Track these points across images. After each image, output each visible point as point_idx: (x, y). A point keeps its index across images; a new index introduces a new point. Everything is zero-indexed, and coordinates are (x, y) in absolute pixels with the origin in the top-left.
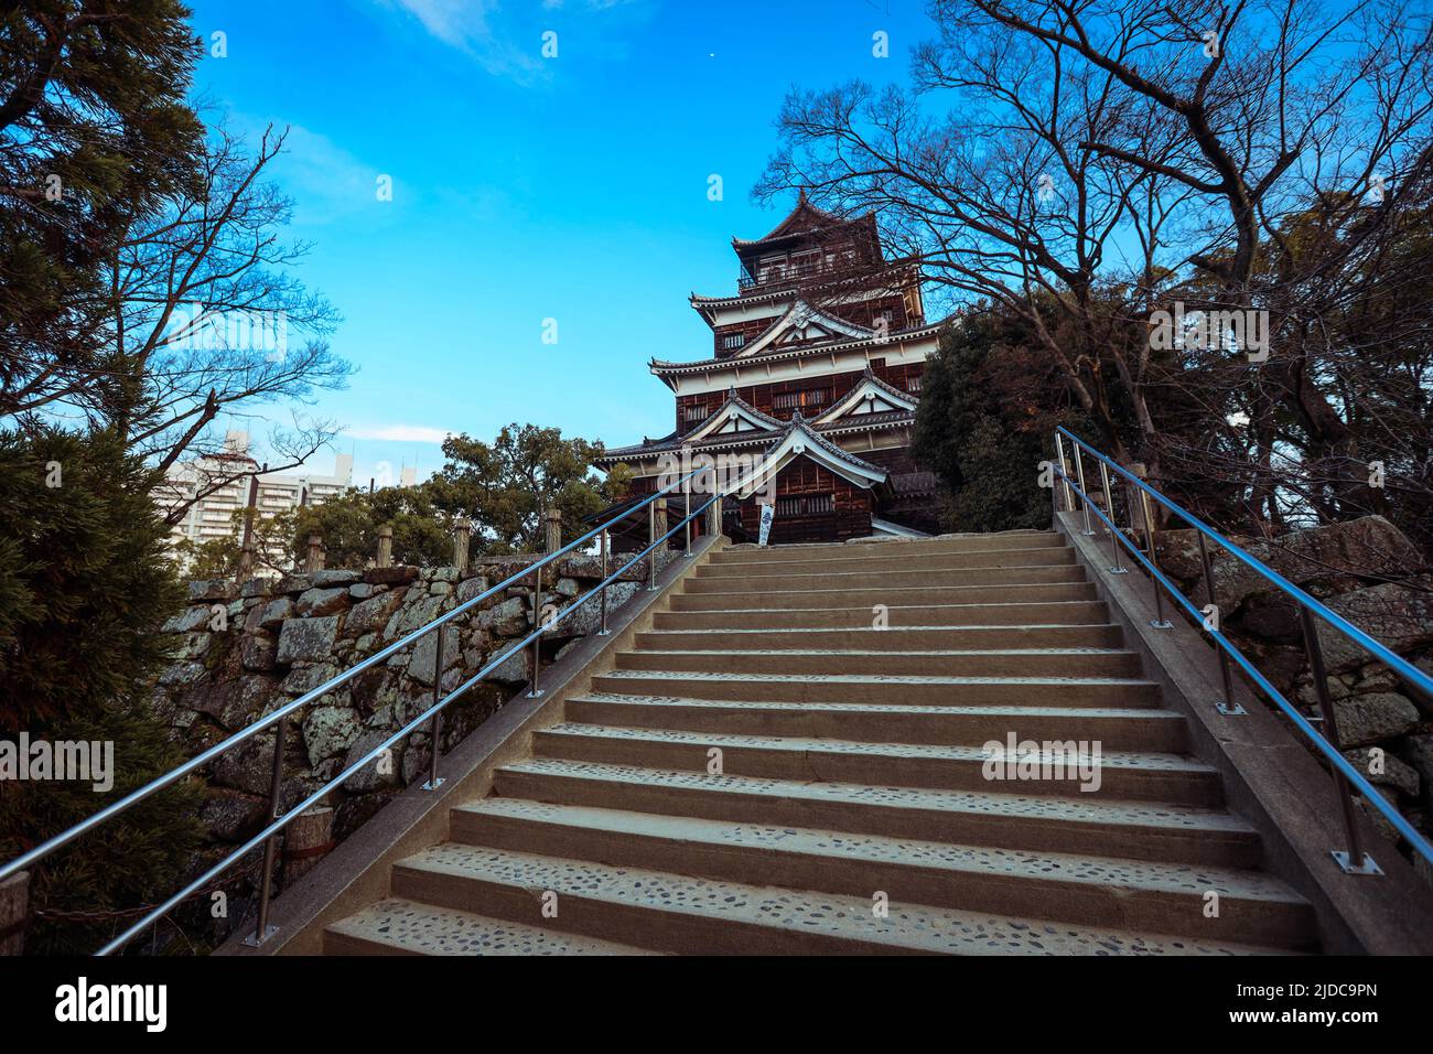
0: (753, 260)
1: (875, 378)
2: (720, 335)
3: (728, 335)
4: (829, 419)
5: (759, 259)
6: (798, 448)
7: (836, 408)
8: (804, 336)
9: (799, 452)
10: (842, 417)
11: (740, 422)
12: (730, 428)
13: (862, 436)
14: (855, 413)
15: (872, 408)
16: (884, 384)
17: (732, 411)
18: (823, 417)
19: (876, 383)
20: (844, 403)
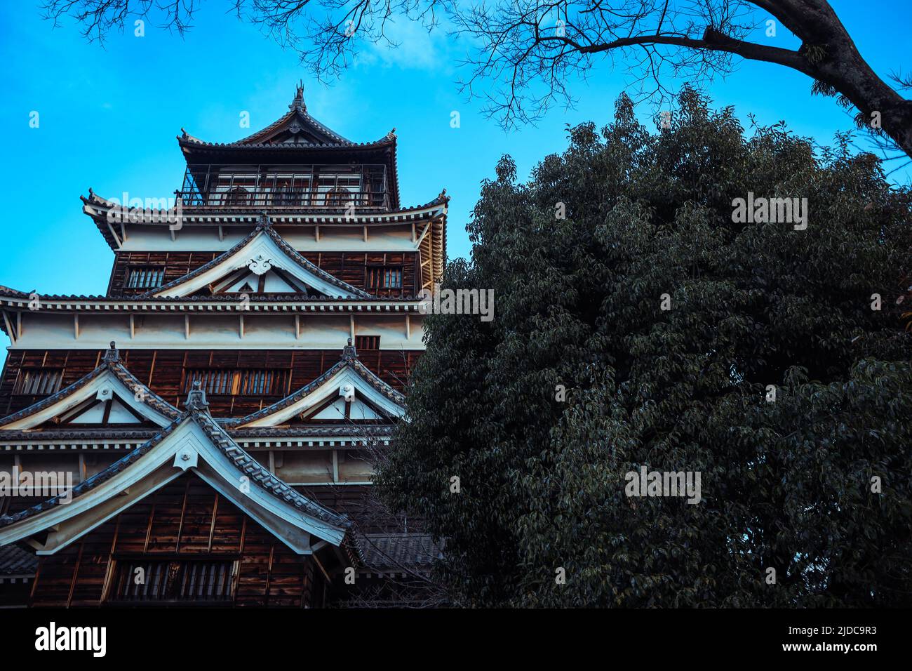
0: (206, 170)
1: (358, 364)
2: (124, 266)
3: (137, 268)
4: (271, 421)
5: (217, 170)
6: (185, 458)
7: (286, 405)
8: (261, 287)
9: (185, 466)
10: (294, 421)
11: (116, 407)
12: (94, 417)
13: (320, 456)
14: (319, 417)
15: (347, 412)
16: (372, 376)
17: (101, 386)
18: (262, 416)
19: (358, 372)
20: (301, 397)
